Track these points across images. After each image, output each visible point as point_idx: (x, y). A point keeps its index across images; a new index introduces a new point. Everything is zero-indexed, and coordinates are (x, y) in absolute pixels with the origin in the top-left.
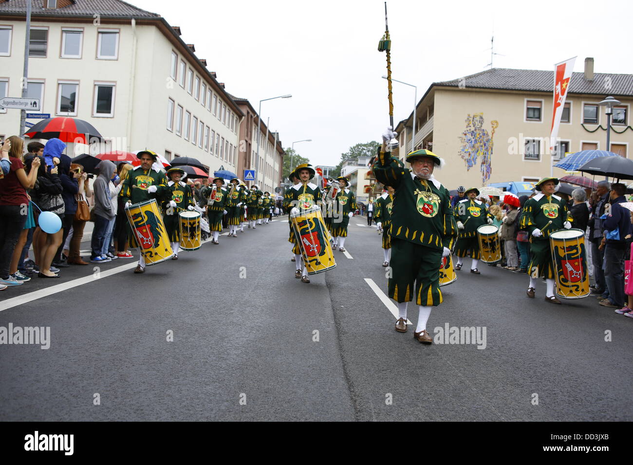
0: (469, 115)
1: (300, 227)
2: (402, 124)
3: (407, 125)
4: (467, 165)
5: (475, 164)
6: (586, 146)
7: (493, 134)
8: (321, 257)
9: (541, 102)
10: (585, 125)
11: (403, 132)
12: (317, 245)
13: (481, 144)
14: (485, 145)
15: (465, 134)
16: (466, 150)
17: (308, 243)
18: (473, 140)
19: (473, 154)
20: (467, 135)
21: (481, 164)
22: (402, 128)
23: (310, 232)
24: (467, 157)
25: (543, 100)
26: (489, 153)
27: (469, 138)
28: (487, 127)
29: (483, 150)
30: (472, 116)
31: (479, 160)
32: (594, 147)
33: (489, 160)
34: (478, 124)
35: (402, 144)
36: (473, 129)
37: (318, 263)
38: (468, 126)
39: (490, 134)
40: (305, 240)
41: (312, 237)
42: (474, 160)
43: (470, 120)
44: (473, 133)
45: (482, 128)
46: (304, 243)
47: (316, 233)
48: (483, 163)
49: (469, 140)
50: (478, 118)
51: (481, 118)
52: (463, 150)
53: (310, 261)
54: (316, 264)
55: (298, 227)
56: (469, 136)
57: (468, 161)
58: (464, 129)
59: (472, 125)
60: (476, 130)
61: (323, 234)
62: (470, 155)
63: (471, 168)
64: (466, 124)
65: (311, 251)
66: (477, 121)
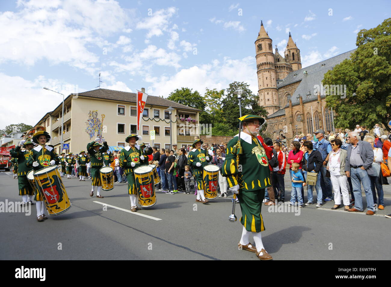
0: (90, 111)
1: (42, 183)
2: (48, 114)
3: (51, 115)
4: (90, 136)
5: (94, 136)
6: (144, 127)
7: (102, 121)
8: (60, 203)
9: (124, 106)
10: (144, 118)
11: (49, 119)
12: (56, 195)
13: (97, 126)
14: (99, 126)
15: (89, 121)
16: (89, 129)
17: (49, 194)
18: (93, 124)
19: (93, 131)
20: (90, 121)
21: (97, 136)
22: (49, 116)
23: (51, 186)
24: (89, 132)
25: (125, 106)
26: (101, 130)
27: (90, 123)
28: (99, 117)
29: (98, 129)
30: (92, 111)
31: (96, 134)
32: (147, 127)
33: (101, 134)
34: (95, 116)
35: (48, 125)
36: (92, 118)
37: (57, 208)
38: (90, 116)
39: (101, 121)
40: (46, 192)
41: (52, 190)
42: (93, 134)
43: (91, 113)
44: (92, 120)
45: (97, 118)
46: (46, 195)
47: (56, 186)
48: (98, 135)
49: (91, 124)
50: (95, 113)
51: (97, 113)
52: (87, 129)
53: (51, 207)
54: (56, 208)
55: (40, 183)
56: (90, 122)
57: (90, 134)
58: (88, 118)
59: (92, 116)
60: (94, 118)
61: (61, 186)
62: (91, 131)
63: (92, 138)
64: (89, 115)
65: (51, 199)
66: (94, 114)
